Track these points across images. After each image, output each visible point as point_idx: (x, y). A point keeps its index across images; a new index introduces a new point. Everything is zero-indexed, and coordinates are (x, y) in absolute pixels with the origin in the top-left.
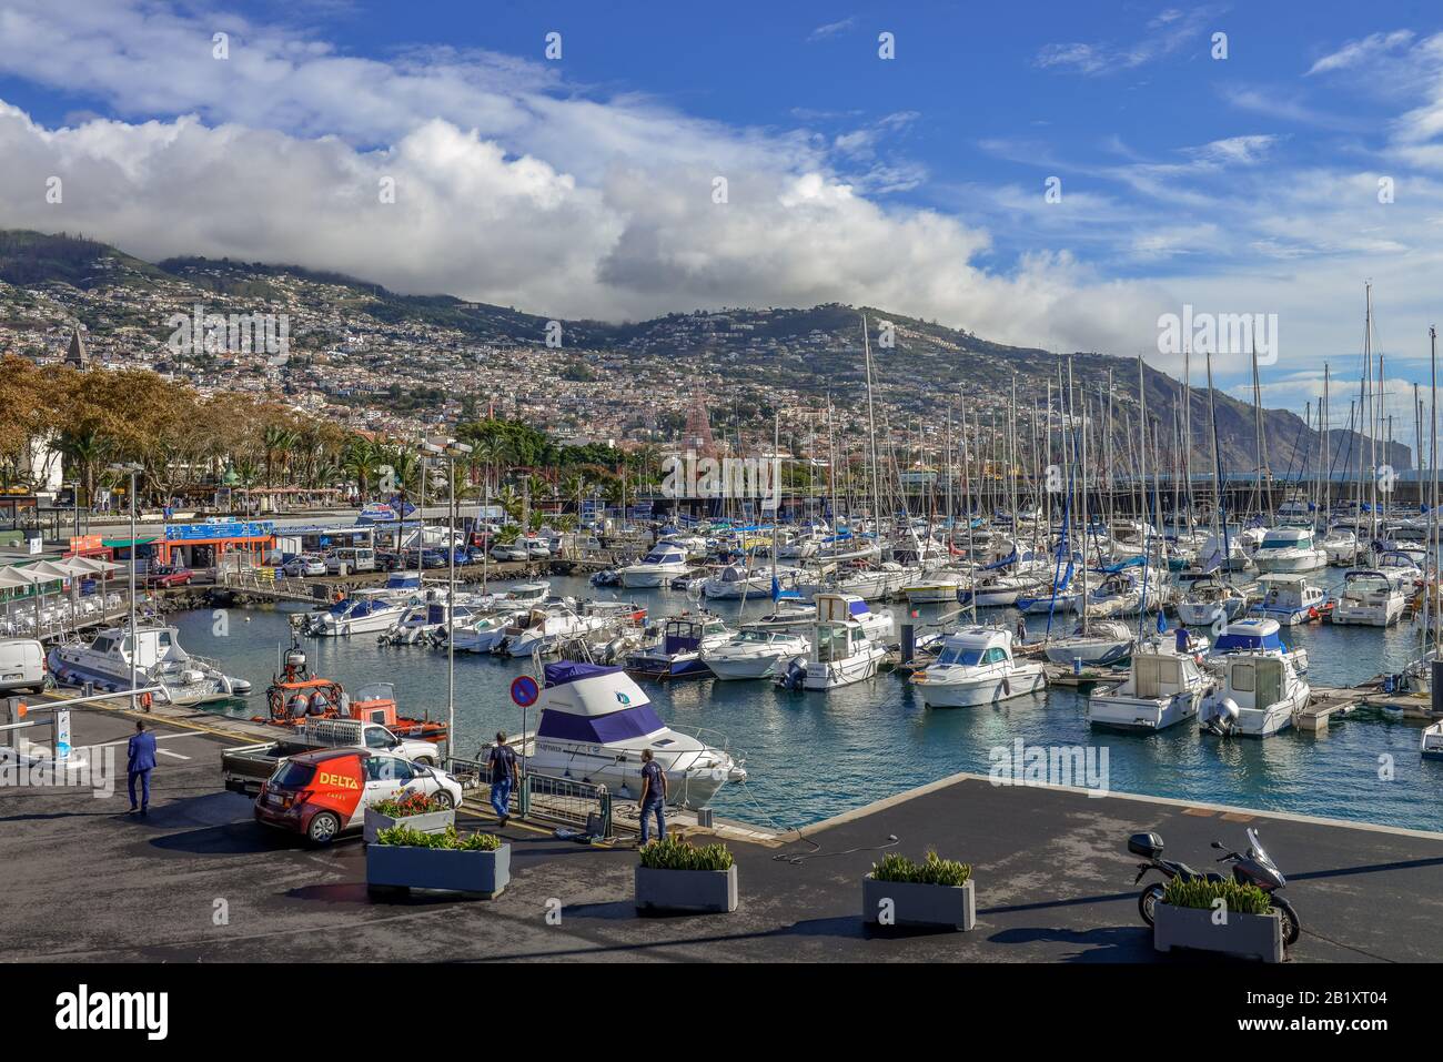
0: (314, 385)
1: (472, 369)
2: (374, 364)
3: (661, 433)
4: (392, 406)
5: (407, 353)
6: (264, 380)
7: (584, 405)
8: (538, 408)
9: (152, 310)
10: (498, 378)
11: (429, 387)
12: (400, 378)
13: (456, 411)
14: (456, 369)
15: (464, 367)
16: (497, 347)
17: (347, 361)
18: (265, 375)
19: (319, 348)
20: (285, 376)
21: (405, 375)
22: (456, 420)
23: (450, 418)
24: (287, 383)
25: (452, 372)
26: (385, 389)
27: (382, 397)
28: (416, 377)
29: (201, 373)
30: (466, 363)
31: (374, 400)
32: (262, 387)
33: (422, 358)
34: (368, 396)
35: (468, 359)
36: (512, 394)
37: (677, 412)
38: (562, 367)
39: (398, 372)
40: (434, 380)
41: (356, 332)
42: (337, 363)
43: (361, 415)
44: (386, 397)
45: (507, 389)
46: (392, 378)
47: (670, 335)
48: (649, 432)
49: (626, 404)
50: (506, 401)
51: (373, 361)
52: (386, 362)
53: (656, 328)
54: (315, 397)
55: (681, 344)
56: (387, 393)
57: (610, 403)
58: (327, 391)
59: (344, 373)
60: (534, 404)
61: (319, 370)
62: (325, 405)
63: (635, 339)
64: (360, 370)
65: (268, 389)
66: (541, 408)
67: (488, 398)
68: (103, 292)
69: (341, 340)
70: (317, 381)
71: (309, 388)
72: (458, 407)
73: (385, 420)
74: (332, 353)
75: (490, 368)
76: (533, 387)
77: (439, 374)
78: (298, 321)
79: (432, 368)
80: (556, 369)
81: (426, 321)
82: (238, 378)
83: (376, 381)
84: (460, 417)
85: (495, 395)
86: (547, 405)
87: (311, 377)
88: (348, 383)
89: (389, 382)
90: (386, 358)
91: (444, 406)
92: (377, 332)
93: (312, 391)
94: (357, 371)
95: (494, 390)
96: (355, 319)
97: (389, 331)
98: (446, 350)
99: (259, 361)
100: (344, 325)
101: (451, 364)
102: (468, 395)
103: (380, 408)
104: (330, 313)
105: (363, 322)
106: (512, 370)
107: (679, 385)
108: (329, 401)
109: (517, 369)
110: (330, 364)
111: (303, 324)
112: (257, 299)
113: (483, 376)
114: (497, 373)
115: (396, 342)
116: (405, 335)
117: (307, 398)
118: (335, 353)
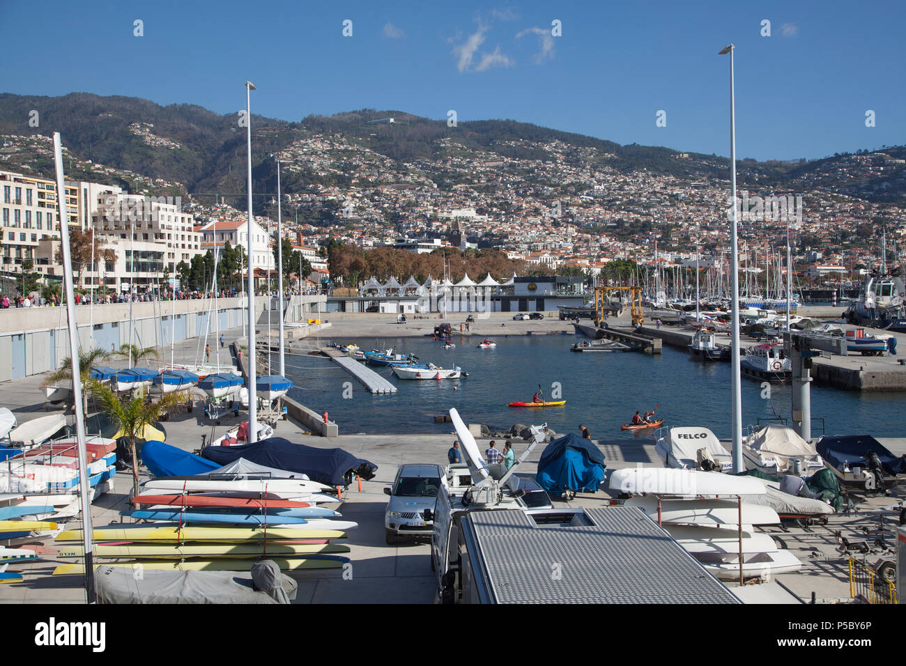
0: (570, 220)
1: (674, 205)
2: (609, 205)
3: (797, 249)
4: (618, 234)
5: (632, 195)
6: (541, 218)
7: (747, 230)
8: (713, 233)
9: (474, 173)
10: (691, 211)
11: (642, 219)
12: (624, 214)
13: (658, 236)
14: (663, 206)
15: (669, 204)
16: (696, 187)
17: (593, 203)
18: (541, 214)
19: (575, 194)
21: (628, 211)
22: (657, 242)
23: (653, 241)
24: (555, 219)
25: (660, 208)
26: (614, 222)
27: (611, 227)
28: (635, 212)
29: (504, 214)
30: (670, 202)
31: (607, 230)
32: (540, 222)
33: (642, 199)
34: (603, 227)
35: (673, 198)
36: (697, 224)
37: (813, 234)
39: (624, 210)
40: (647, 215)
41: (599, 182)
42: (587, 205)
43: (597, 241)
44: (614, 227)
45: (695, 220)
46: (619, 213)
49: (778, 228)
50: (692, 228)
51: (610, 201)
52: (618, 203)
53: (824, 165)
54: (570, 229)
55: (842, 177)
56: (615, 224)
57: (766, 228)
58: (578, 224)
59: (589, 212)
60: (713, 230)
61: (574, 210)
62: (576, 234)
64: (600, 209)
65: (543, 224)
66: (716, 233)
67: (681, 226)
68: (445, 162)
69: (589, 187)
70: (573, 217)
71: (568, 223)
72: (658, 233)
73: (611, 243)
75: (687, 204)
76: (714, 217)
77: (651, 210)
78: (563, 175)
79: (647, 207)
81: (648, 169)
82: (525, 217)
83: (609, 216)
84: (659, 240)
85: (686, 224)
87: (569, 215)
88: (591, 219)
89: (618, 217)
90: (618, 200)
91: (651, 233)
92: (614, 181)
93: (569, 225)
94: (598, 210)
95: (686, 221)
96: (600, 172)
97: (622, 180)
98: (658, 192)
99: (537, 205)
100: (592, 176)
101: (660, 202)
102: (668, 225)
103: (610, 235)
104: (584, 168)
105: (605, 173)
106: (702, 205)
107: (829, 211)
108: (578, 231)
109: (707, 205)
110: (581, 206)
111: (566, 177)
112: (537, 161)
113: (681, 210)
114: (691, 208)
115: (626, 187)
116: (632, 182)
117: (565, 229)
118: (585, 197)
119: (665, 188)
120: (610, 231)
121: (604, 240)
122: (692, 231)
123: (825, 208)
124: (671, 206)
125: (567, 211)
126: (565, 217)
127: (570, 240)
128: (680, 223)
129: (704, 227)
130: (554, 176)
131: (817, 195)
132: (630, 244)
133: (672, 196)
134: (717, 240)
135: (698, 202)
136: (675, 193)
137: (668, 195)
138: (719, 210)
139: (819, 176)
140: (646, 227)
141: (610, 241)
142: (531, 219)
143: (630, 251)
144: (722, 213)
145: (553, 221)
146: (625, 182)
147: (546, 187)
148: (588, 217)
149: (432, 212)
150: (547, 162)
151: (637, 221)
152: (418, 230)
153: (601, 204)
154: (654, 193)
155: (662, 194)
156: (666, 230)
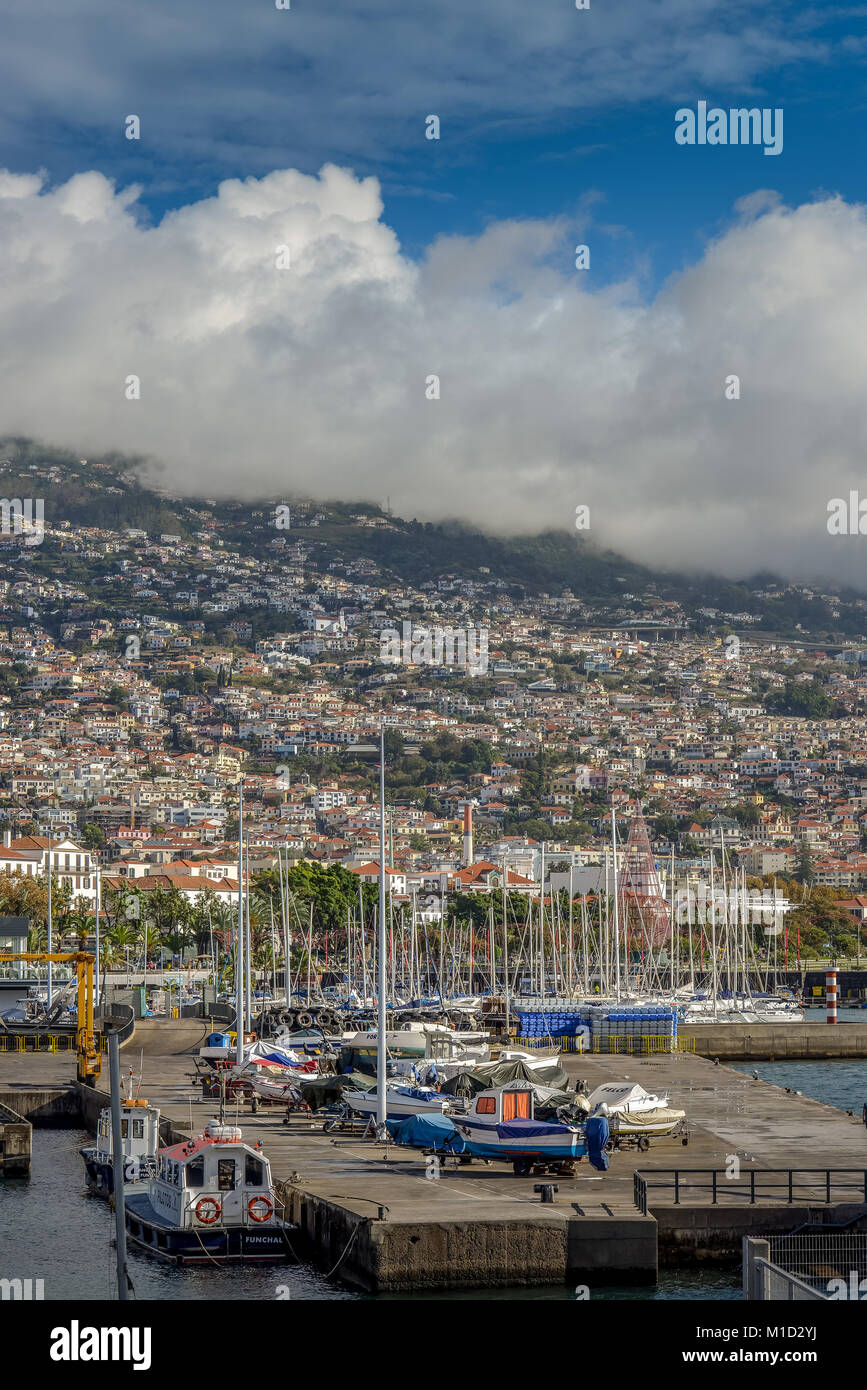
0: (227, 731)
1: (570, 690)
2: (359, 683)
6: (130, 721)
7: (791, 774)
8: (686, 783)
10: (621, 712)
11: (464, 734)
12: (406, 715)
13: (508, 791)
14: (535, 692)
15: (553, 686)
16: (644, 634)
17: (306, 676)
18: (131, 710)
19: (251, 646)
20: (173, 711)
21: (421, 706)
22: (505, 809)
23: (491, 807)
24: (175, 727)
25: (523, 698)
26: (372, 739)
27: (360, 756)
28: (441, 710)
30: (558, 679)
31: (351, 768)
32: (124, 735)
34: (336, 756)
35: (568, 667)
36: (638, 751)
38: (779, 682)
39: (406, 701)
40: (480, 719)
41: (332, 606)
42: (284, 682)
43: (308, 801)
44: (369, 758)
45: (630, 738)
46: (389, 711)
50: (619, 767)
51: (363, 672)
52: (388, 677)
54: (223, 760)
57: (851, 771)
58: (253, 744)
59: (290, 705)
60: (685, 774)
61: (240, 698)
62: (241, 776)
64: (326, 698)
65: (136, 742)
66: (694, 782)
67: (584, 759)
69: (299, 625)
70: (235, 723)
71: (217, 739)
72: (509, 780)
73: (351, 811)
74: (279, 655)
75: (609, 687)
76: (691, 732)
77: (494, 703)
78: (214, 581)
79: (483, 692)
80: (764, 685)
81: (497, 573)
82: (77, 717)
83: (356, 723)
84: (513, 802)
85: (601, 752)
86: (713, 775)
87: (225, 715)
88: (297, 727)
89: (377, 722)
91: (486, 779)
93: (223, 747)
94: (319, 698)
95: (602, 744)
96: (339, 574)
98: (521, 648)
99: (122, 679)
100: (311, 589)
101: (523, 681)
102: (541, 757)
103: (352, 785)
104: (287, 561)
105: (355, 579)
106: (660, 692)
108: (251, 768)
109: (673, 690)
110: (267, 684)
111: (222, 588)
112: (133, 534)
113: (591, 707)
114: (622, 698)
116: (438, 609)
117: (206, 762)
118: (283, 656)
119: (545, 634)
120: (357, 771)
121: (331, 798)
122: (620, 775)
124: (559, 692)
125: (218, 700)
126: (213, 722)
127: (217, 797)
128: (584, 749)
129: (653, 766)
130: (182, 585)
132: (415, 815)
133: (567, 659)
134: (697, 805)
135: (645, 681)
136: (575, 648)
137: (552, 656)
138: (709, 707)
140: (468, 760)
141: (353, 804)
142: (96, 725)
143: (414, 837)
144: (717, 719)
145: (167, 732)
147: (154, 621)
148: (286, 723)
150: (166, 538)
151: (445, 739)
153: (334, 679)
154: (509, 648)
155: (533, 652)
156: (534, 769)
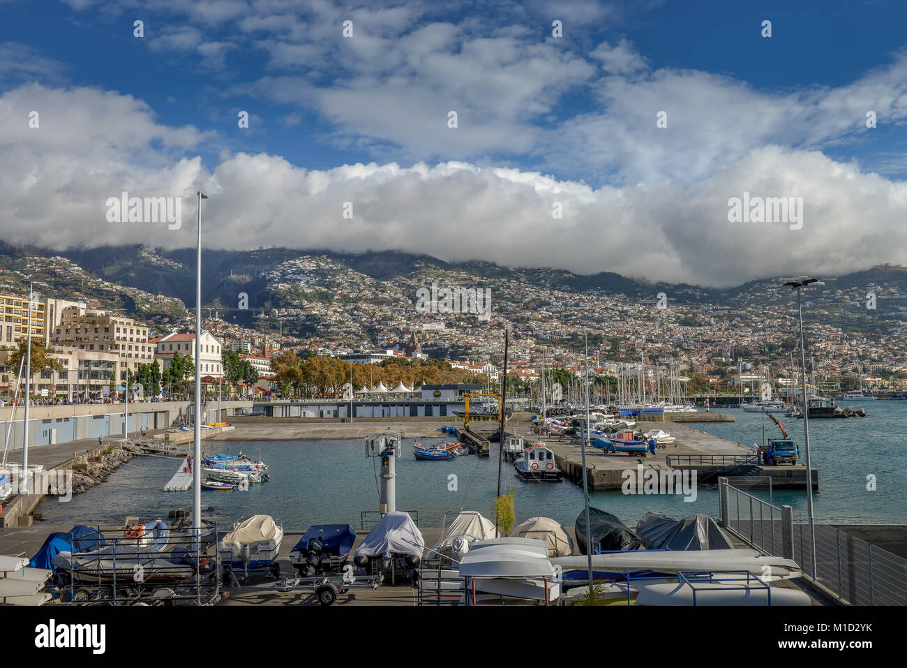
0: (530, 333)
1: (624, 320)
2: (566, 319)
3: (731, 360)
4: (572, 345)
5: (586, 311)
6: (504, 331)
7: (687, 342)
8: (657, 345)
10: (638, 326)
11: (595, 333)
12: (578, 328)
13: (607, 348)
14: (614, 321)
15: (619, 319)
16: (644, 304)
17: (551, 318)
18: (504, 328)
19: (535, 310)
20: (515, 328)
21: (583, 325)
22: (607, 353)
23: (603, 352)
24: (516, 332)
25: (611, 323)
26: (569, 335)
27: (567, 339)
28: (588, 326)
29: (470, 328)
30: (620, 317)
31: (562, 342)
32: (502, 335)
33: (594, 314)
34: (560, 340)
35: (623, 314)
36: (643, 337)
37: (745, 347)
38: (683, 317)
39: (578, 324)
40: (599, 329)
41: (557, 299)
42: (545, 320)
43: (552, 352)
44: (569, 340)
45: (641, 333)
46: (574, 327)
47: (765, 291)
48: (724, 359)
49: (714, 342)
50: (638, 341)
51: (566, 316)
52: (573, 318)
53: (756, 286)
54: (529, 341)
55: (772, 297)
56: (570, 337)
57: (704, 341)
58: (537, 336)
59: (547, 326)
60: (657, 343)
61: (533, 324)
62: (534, 345)
63: (741, 294)
66: (659, 345)
67: (628, 339)
68: (419, 280)
69: (548, 304)
70: (532, 331)
71: (527, 335)
72: (608, 345)
73: (564, 354)
74: (544, 312)
75: (635, 319)
76: (658, 331)
77: (603, 324)
78: (525, 293)
79: (599, 321)
80: (679, 318)
81: (603, 288)
82: (489, 330)
83: (565, 330)
84: (609, 351)
85: (633, 337)
86: (665, 343)
87: (529, 329)
88: (549, 332)
89: (572, 330)
90: (574, 315)
91: (601, 345)
92: (570, 298)
93: (529, 337)
94: (555, 324)
95: (633, 335)
96: (559, 290)
97: (578, 297)
98: (611, 309)
99: (501, 319)
100: (552, 294)
101: (611, 318)
102: (616, 339)
103: (564, 347)
104: (545, 287)
105: (564, 291)
106: (649, 320)
107: (760, 327)
108: (537, 343)
109: (653, 319)
110: (540, 320)
111: (527, 294)
112: (503, 280)
113: (630, 325)
114: (638, 322)
115: (581, 304)
116: (587, 299)
117: (524, 342)
119: (616, 305)
120: (565, 344)
121: (559, 351)
122: (638, 343)
123: (756, 323)
124: (621, 321)
125: (527, 325)
126: (526, 331)
127: (528, 351)
128: (628, 336)
129: (649, 340)
130: (517, 294)
131: (750, 312)
132: (582, 355)
133: (623, 312)
134: (660, 351)
135: (645, 317)
136: (625, 308)
137: (618, 311)
138: (663, 324)
139: (752, 295)
140: (595, 340)
141: (565, 352)
142: (495, 332)
143: (582, 361)
144: (665, 327)
145: (514, 334)
146: (581, 299)
147: (509, 304)
148: (546, 330)
149: (405, 325)
150: (512, 281)
151: (590, 334)
152: (391, 342)
153: (559, 318)
154: (606, 309)
155: (613, 310)
156: (615, 342)
